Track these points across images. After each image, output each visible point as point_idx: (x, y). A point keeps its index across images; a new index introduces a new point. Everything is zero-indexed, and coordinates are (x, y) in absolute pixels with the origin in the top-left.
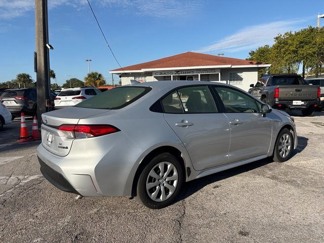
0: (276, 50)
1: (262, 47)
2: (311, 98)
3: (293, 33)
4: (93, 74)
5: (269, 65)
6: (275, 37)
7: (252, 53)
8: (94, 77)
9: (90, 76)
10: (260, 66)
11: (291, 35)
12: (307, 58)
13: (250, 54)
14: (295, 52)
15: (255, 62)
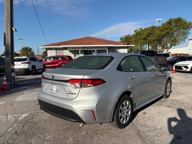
0: (135, 37)
1: (126, 36)
2: (163, 63)
3: (143, 29)
4: (26, 48)
5: (134, 45)
6: (135, 30)
7: (121, 39)
8: (26, 50)
9: (23, 49)
10: (129, 46)
11: (142, 30)
12: (152, 42)
13: (120, 39)
14: (144, 39)
15: (126, 44)
